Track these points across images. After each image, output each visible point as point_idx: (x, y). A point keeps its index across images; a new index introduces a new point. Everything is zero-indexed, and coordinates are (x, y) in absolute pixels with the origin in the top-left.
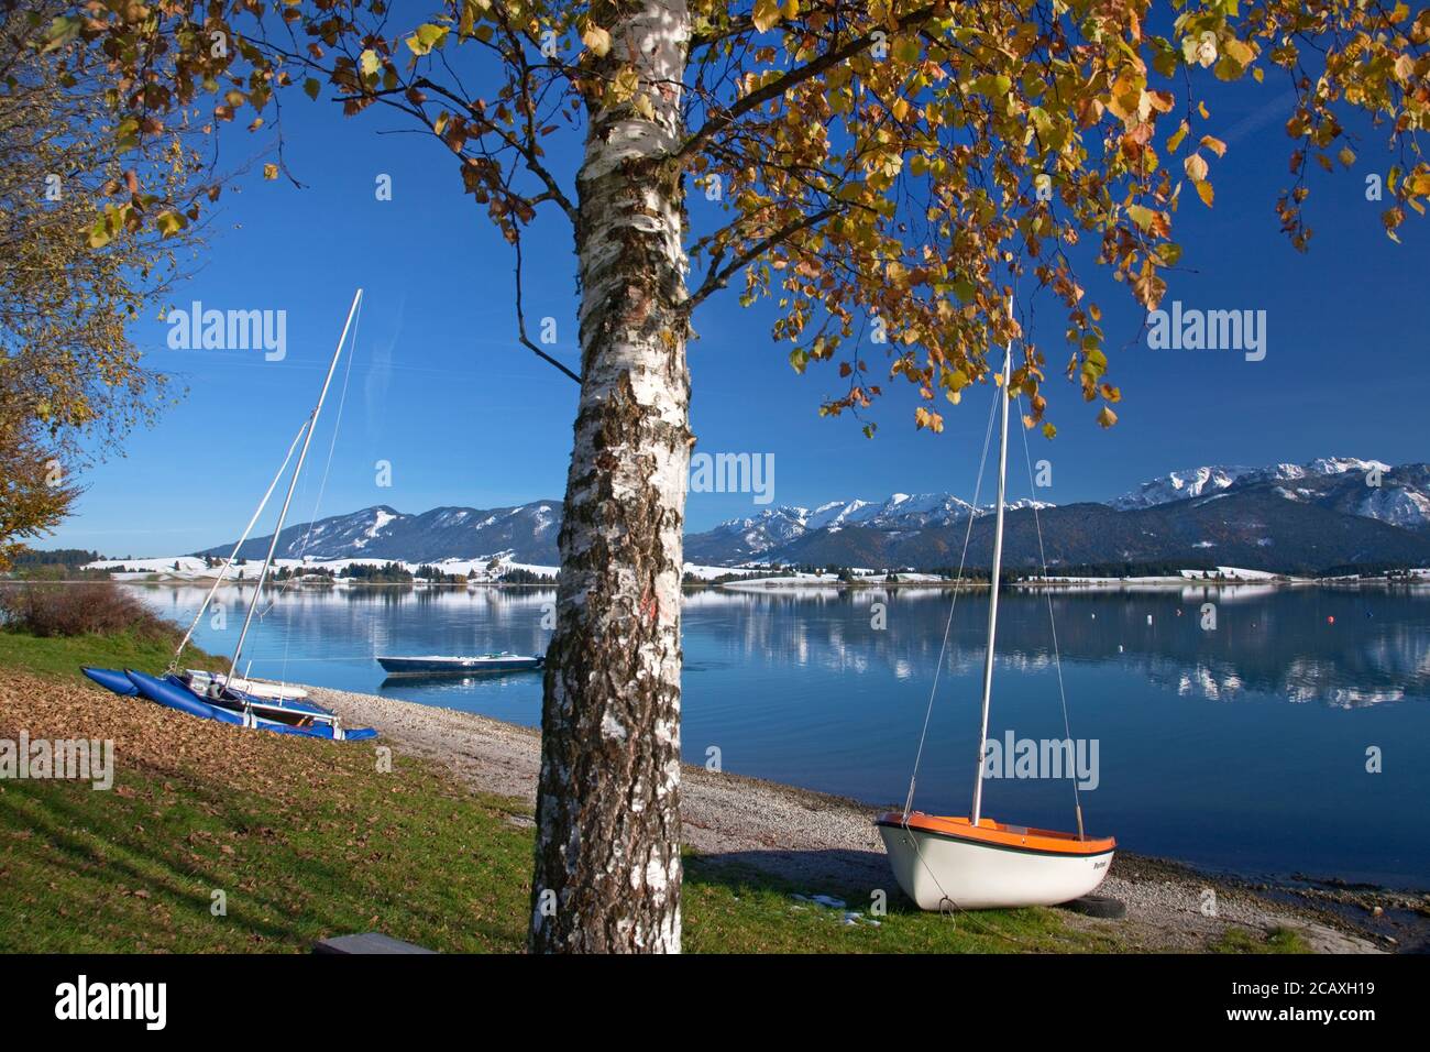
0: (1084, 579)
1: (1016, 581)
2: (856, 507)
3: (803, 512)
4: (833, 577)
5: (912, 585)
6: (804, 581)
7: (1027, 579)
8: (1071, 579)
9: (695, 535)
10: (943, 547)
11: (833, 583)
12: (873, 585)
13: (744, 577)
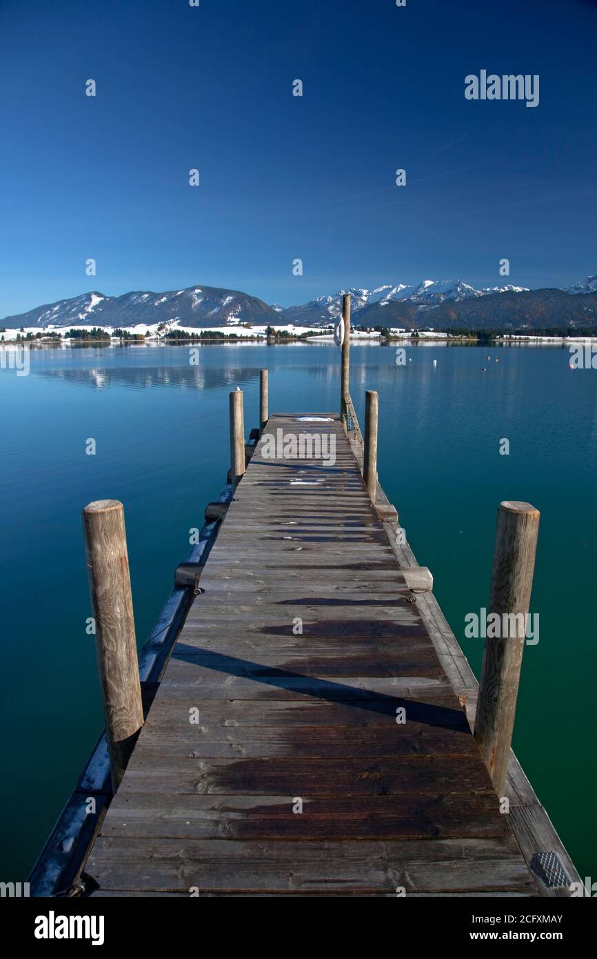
0: (539, 338)
1: (495, 338)
2: (399, 289)
3: (365, 292)
4: (377, 334)
5: (427, 339)
6: (358, 336)
7: (502, 337)
8: (531, 337)
9: (295, 307)
10: (454, 316)
11: (377, 337)
12: (403, 339)
13: (321, 334)
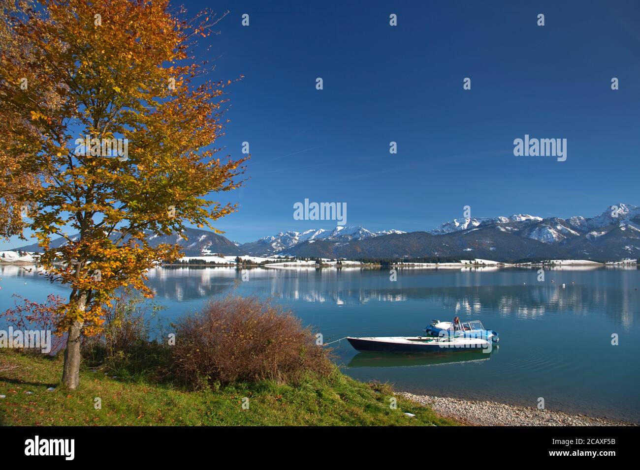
0: (421, 264)
1: (392, 264)
2: (320, 232)
3: (297, 234)
4: (313, 262)
5: (348, 266)
6: (301, 264)
7: (397, 264)
8: (416, 264)
9: (249, 243)
10: (359, 250)
11: (313, 265)
12: (331, 266)
13: (274, 262)
